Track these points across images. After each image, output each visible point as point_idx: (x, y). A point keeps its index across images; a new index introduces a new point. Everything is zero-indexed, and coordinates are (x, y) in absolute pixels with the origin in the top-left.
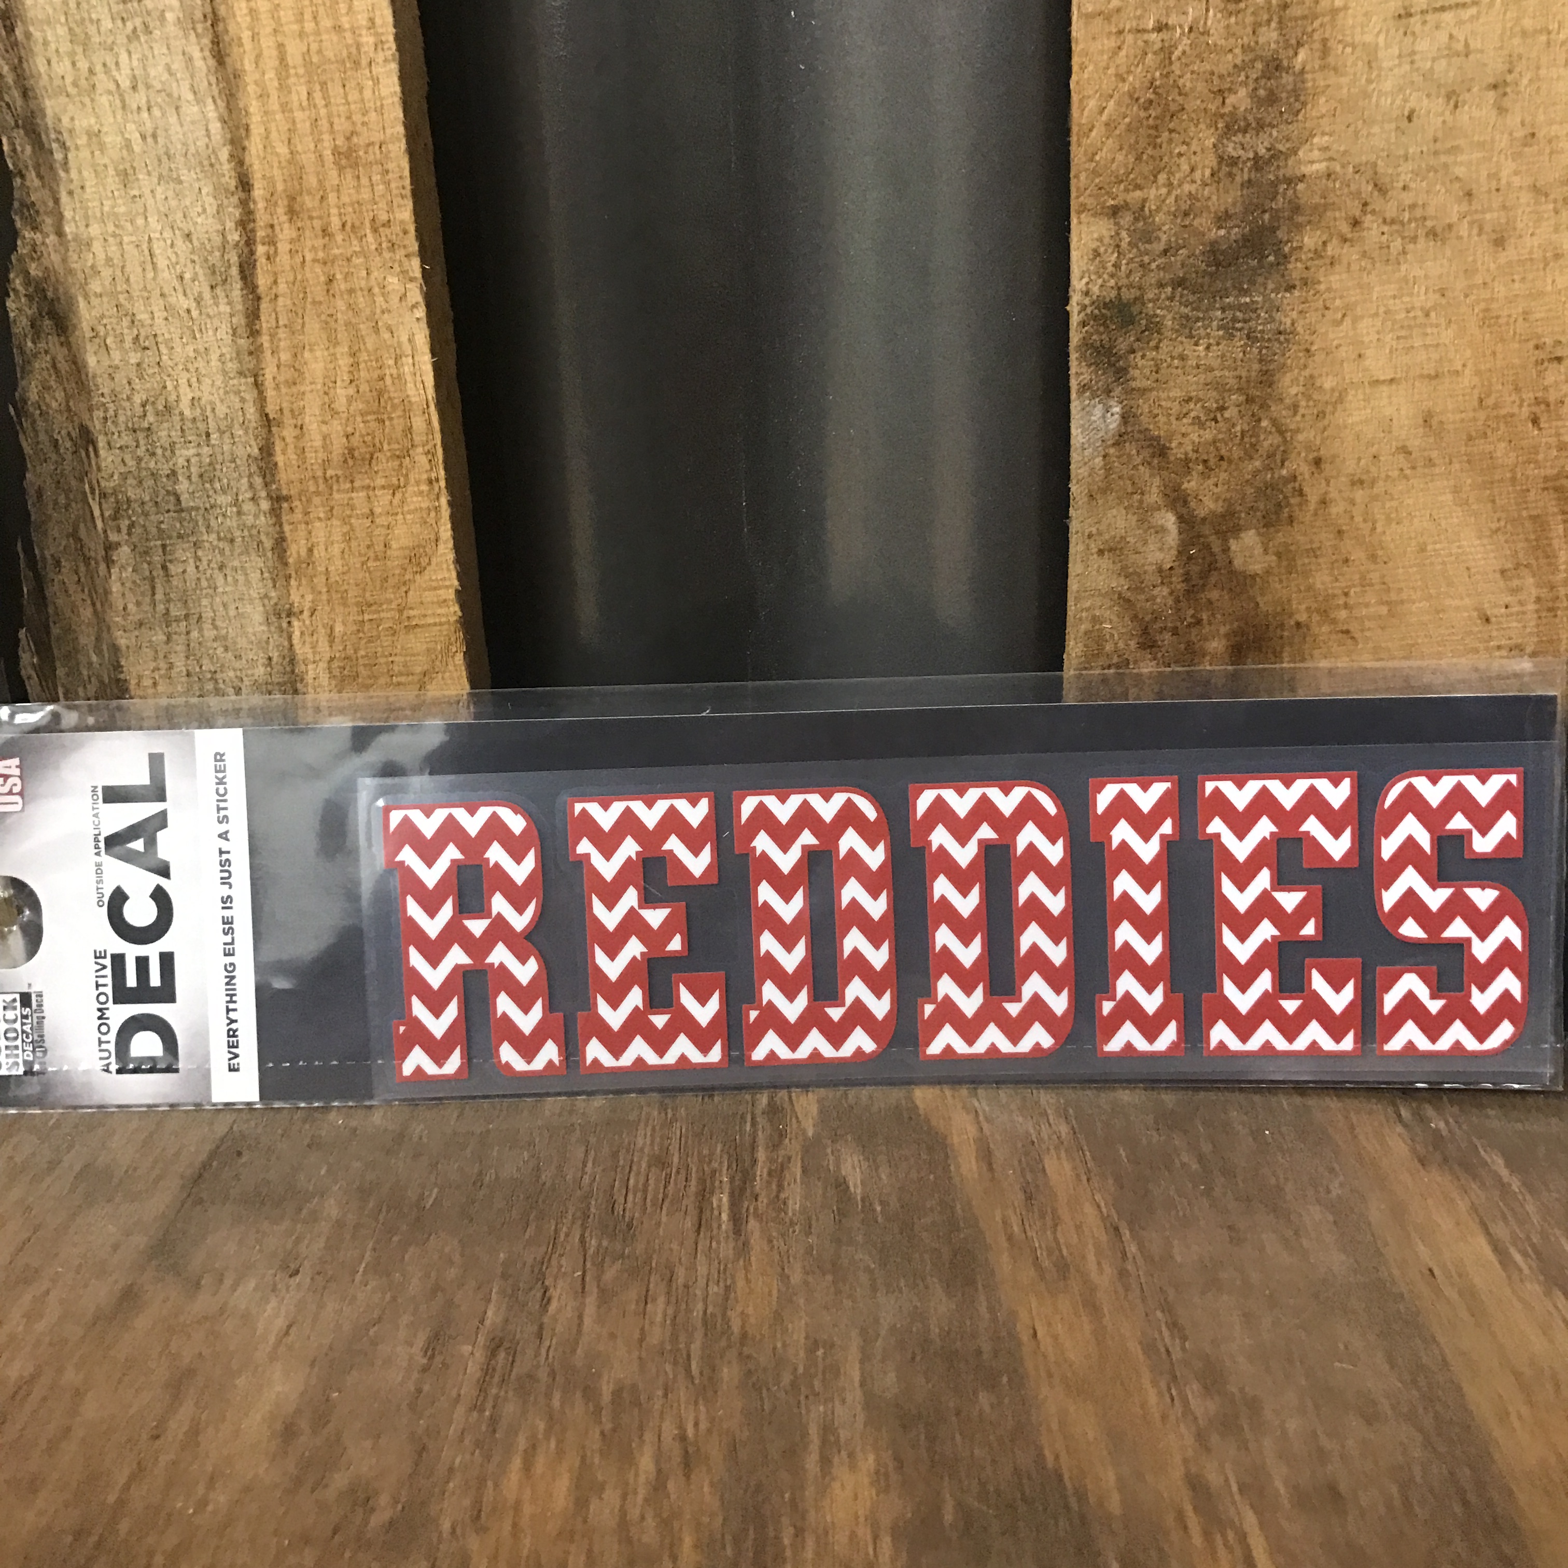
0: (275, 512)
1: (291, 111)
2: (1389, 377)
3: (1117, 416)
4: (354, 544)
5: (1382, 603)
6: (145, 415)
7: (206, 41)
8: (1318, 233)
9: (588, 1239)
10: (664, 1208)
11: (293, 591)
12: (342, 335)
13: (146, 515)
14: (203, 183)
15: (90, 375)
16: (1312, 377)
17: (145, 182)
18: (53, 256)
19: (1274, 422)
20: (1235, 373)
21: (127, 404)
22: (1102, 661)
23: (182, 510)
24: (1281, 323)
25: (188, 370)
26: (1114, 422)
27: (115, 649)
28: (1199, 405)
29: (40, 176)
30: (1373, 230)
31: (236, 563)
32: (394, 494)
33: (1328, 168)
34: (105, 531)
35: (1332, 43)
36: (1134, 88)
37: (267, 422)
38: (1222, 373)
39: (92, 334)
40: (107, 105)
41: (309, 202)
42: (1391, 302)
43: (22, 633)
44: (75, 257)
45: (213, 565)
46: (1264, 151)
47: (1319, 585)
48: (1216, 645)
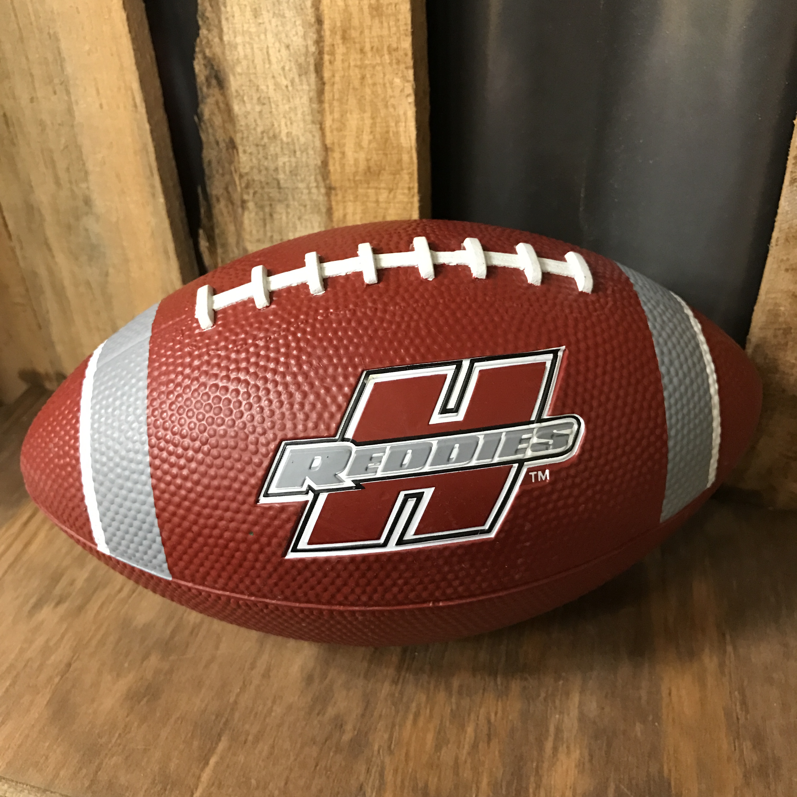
0: (328, 195)
6: (263, 138)
12: (368, 108)
13: (262, 188)
14: (297, 18)
15: (235, 115)
17: (266, 16)
18: (217, 49)
21: (253, 132)
23: (280, 188)
25: (285, 117)
29: (212, 6)
32: (390, 193)
34: (242, 193)
37: (326, 149)
39: (236, 94)
41: (354, 34)
43: (200, 232)
44: (229, 53)
45: (296, 217)
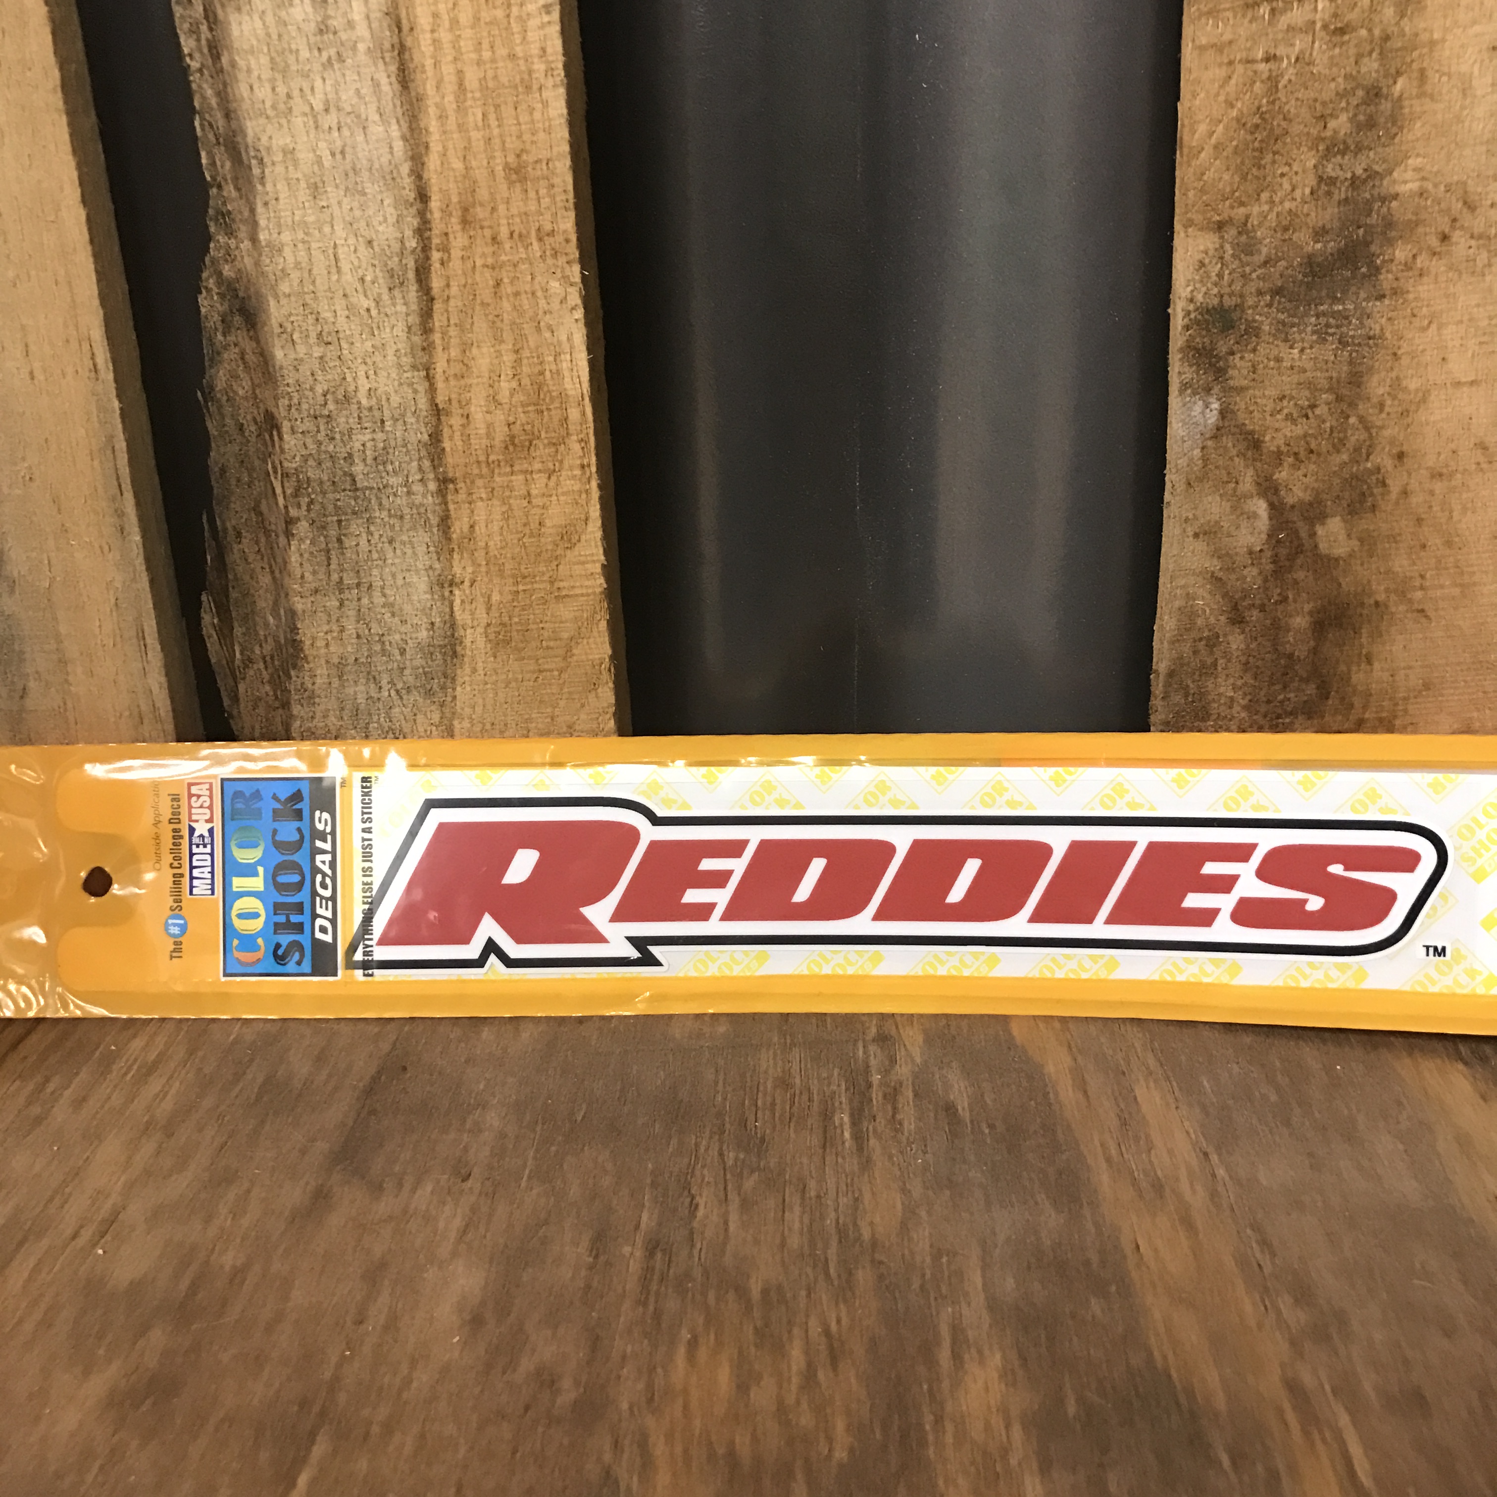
0: (442, 493)
1: (467, 131)
2: (1470, 379)
3: (1215, 412)
4: (511, 521)
5: (1455, 585)
6: (326, 404)
7: (393, 68)
8: (1409, 247)
9: (726, 1153)
10: (792, 1125)
11: (455, 563)
12: (508, 336)
13: (324, 493)
14: (385, 194)
15: (277, 367)
16: (1398, 378)
17: (333, 194)
18: (247, 260)
19: (1362, 419)
20: (1327, 374)
21: (308, 393)
22: (1194, 634)
23: (357, 490)
24: (1371, 329)
25: (365, 363)
26: (1212, 417)
27: (292, 613)
28: (1292, 403)
29: (238, 189)
30: (1461, 244)
31: (405, 538)
32: (549, 478)
33: (1421, 187)
34: (286, 507)
35: (1430, 73)
36: (1242, 113)
37: (437, 412)
38: (1314, 374)
39: (280, 330)
40: (302, 125)
41: (480, 213)
42: (1475, 310)
43: (204, 598)
44: (268, 261)
45: (384, 539)
46: (1361, 171)
47: (1397, 569)
48: (1300, 622)
